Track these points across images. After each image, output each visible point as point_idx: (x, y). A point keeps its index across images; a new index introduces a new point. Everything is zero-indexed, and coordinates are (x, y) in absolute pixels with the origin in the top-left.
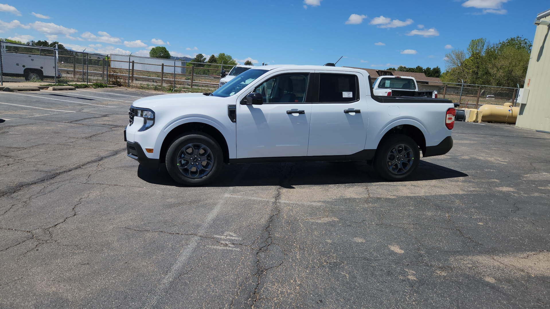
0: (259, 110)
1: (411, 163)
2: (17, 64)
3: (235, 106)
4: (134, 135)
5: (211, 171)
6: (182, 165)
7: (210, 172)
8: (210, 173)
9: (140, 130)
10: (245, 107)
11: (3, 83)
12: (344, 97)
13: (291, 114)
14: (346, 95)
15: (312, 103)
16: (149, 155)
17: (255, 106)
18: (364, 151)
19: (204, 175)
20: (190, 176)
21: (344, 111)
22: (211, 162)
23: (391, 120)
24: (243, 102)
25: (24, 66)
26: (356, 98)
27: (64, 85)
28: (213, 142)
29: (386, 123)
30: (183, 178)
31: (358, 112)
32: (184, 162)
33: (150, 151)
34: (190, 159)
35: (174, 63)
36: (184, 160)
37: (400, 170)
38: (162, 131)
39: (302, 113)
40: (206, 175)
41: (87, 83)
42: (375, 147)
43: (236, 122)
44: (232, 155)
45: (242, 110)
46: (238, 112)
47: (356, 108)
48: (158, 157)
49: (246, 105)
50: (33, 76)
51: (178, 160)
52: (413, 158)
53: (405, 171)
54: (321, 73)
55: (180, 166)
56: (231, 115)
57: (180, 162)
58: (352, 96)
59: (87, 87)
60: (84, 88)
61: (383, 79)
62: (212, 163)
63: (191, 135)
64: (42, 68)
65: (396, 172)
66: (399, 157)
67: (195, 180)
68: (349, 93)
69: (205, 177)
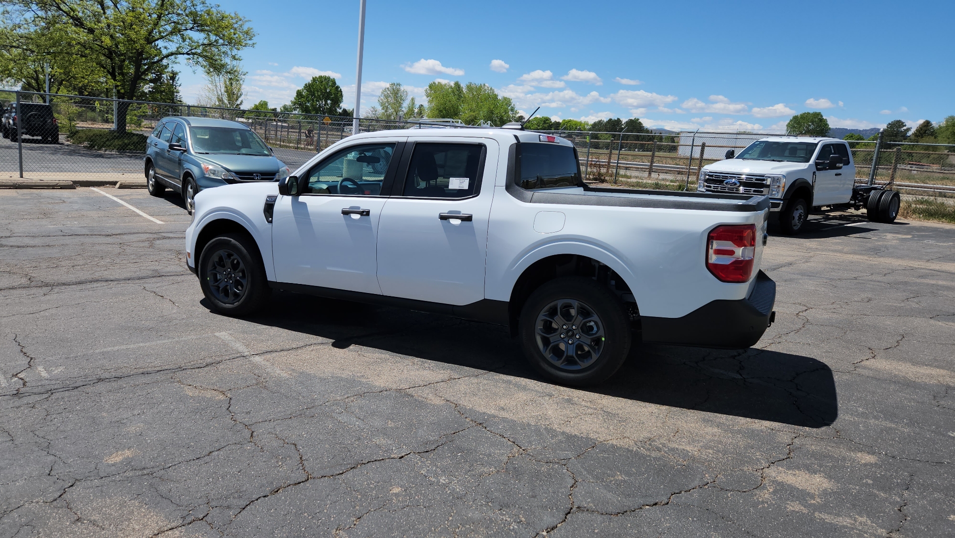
0: (304, 204)
1: (601, 350)
3: (274, 199)
6: (216, 281)
7: (243, 296)
10: (289, 199)
13: (348, 214)
15: (389, 198)
17: (300, 198)
18: (485, 302)
19: (237, 300)
20: (221, 297)
21: (441, 215)
22: (245, 281)
28: (245, 252)
30: (213, 299)
32: (220, 277)
34: (224, 273)
36: (219, 274)
37: (570, 360)
43: (271, 222)
44: (270, 276)
46: (276, 208)
48: (193, 265)
49: (287, 196)
51: (209, 273)
52: (603, 339)
53: (584, 365)
54: (417, 141)
55: (212, 282)
56: (267, 212)
58: (466, 187)
62: (246, 284)
63: (223, 237)
65: (558, 363)
66: (570, 330)
67: (227, 305)
68: (462, 179)
69: (237, 303)
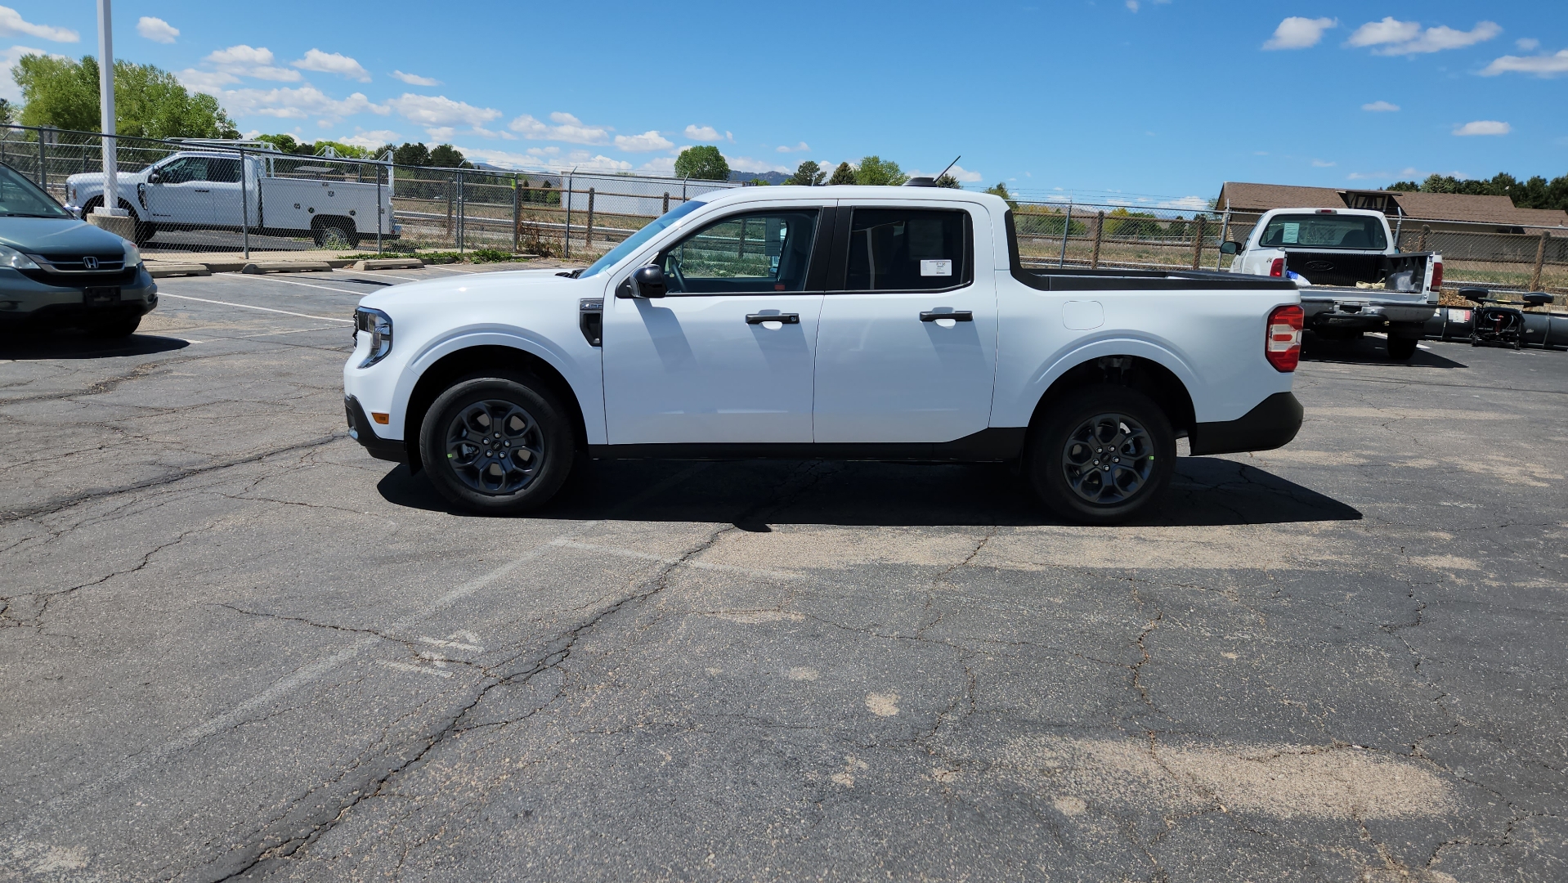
0: (667, 313)
1: (1147, 472)
2: (297, 206)
3: (600, 303)
4: (355, 377)
5: (537, 475)
6: (462, 458)
7: (535, 479)
8: (535, 481)
9: (360, 367)
10: (629, 303)
11: (250, 253)
12: (923, 273)
13: (758, 323)
14: (930, 268)
15: (824, 294)
16: (379, 430)
17: (655, 302)
18: (990, 433)
19: (521, 486)
20: (482, 486)
21: (921, 315)
22: (538, 451)
23: (1071, 343)
24: (622, 292)
25: (311, 210)
26: (963, 275)
27: (397, 257)
28: (540, 400)
29: (1055, 351)
30: (464, 491)
31: (964, 317)
32: (468, 450)
33: (382, 418)
34: (483, 442)
35: (682, 190)
36: (468, 445)
37: (1110, 492)
38: (406, 368)
39: (790, 320)
40: (525, 487)
41: (462, 251)
42: (1022, 420)
43: (600, 345)
44: (595, 436)
45: (621, 313)
46: (607, 318)
47: (959, 308)
48: (400, 436)
49: (632, 300)
50: (333, 234)
51: (450, 445)
52: (1152, 458)
53: (1126, 495)
54: (855, 207)
55: (456, 460)
56: (589, 328)
57: (459, 449)
58: (949, 273)
59: (458, 259)
60: (449, 262)
61: (1276, 218)
62: (539, 456)
63: (481, 379)
64: (353, 213)
65: (1094, 498)
66: (1106, 454)
67: (497, 497)
68: (941, 262)
69: (523, 490)
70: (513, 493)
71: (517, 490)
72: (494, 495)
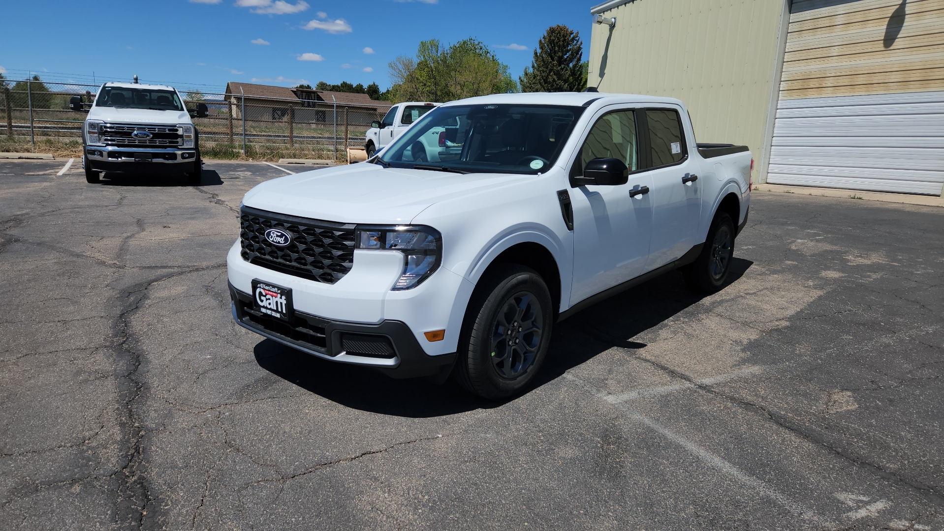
3: (566, 192)
4: (383, 301)
5: (538, 351)
6: (499, 353)
7: (538, 353)
8: (538, 355)
9: (395, 289)
12: (673, 152)
13: (634, 196)
14: (674, 148)
16: (431, 349)
18: (694, 248)
19: (529, 363)
20: (509, 374)
22: (539, 329)
23: (721, 188)
24: (573, 182)
28: (544, 284)
29: (716, 195)
30: (501, 384)
31: (693, 179)
33: (435, 336)
34: (508, 333)
37: (719, 272)
38: (464, 278)
39: (645, 191)
40: (532, 364)
44: (565, 305)
45: (578, 200)
46: (573, 205)
47: (690, 173)
48: (454, 349)
49: (578, 188)
51: (492, 345)
53: (723, 271)
55: (497, 357)
56: (566, 214)
57: (497, 346)
58: (680, 151)
61: (407, 107)
62: (540, 332)
63: (514, 276)
65: (717, 276)
66: (718, 250)
67: (518, 379)
68: (676, 144)
69: (531, 367)
70: (526, 372)
71: (527, 368)
72: (515, 378)
